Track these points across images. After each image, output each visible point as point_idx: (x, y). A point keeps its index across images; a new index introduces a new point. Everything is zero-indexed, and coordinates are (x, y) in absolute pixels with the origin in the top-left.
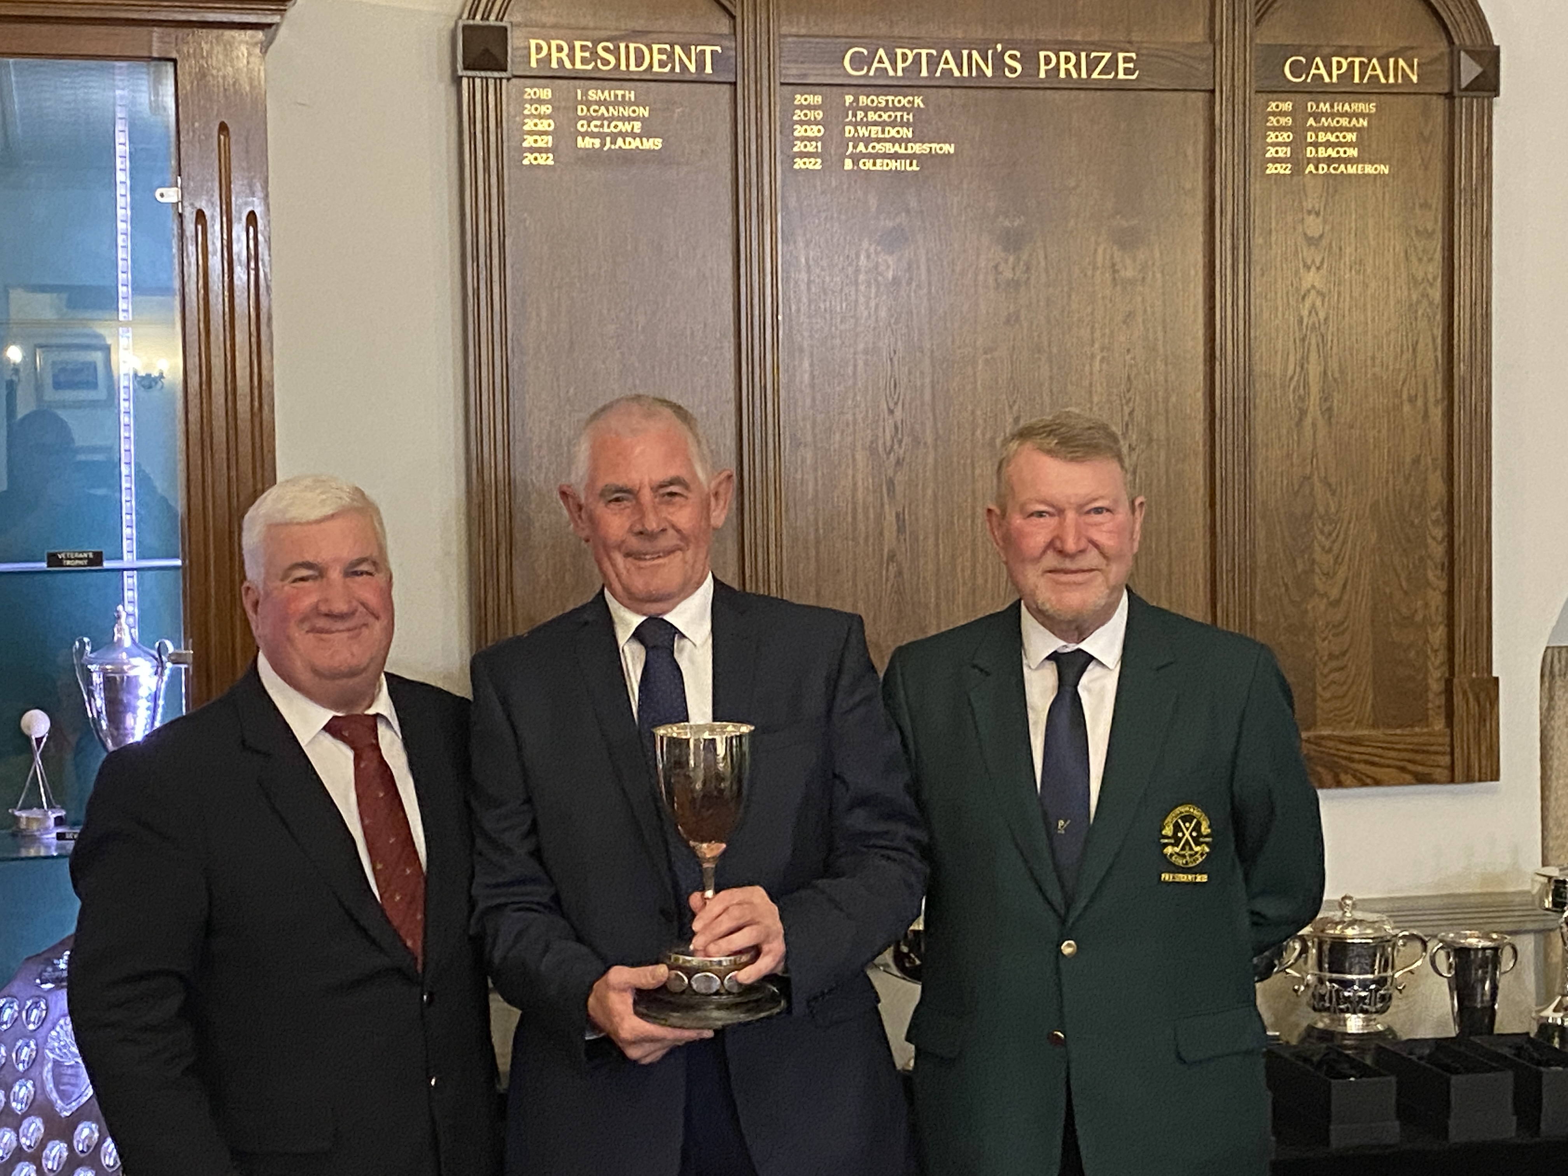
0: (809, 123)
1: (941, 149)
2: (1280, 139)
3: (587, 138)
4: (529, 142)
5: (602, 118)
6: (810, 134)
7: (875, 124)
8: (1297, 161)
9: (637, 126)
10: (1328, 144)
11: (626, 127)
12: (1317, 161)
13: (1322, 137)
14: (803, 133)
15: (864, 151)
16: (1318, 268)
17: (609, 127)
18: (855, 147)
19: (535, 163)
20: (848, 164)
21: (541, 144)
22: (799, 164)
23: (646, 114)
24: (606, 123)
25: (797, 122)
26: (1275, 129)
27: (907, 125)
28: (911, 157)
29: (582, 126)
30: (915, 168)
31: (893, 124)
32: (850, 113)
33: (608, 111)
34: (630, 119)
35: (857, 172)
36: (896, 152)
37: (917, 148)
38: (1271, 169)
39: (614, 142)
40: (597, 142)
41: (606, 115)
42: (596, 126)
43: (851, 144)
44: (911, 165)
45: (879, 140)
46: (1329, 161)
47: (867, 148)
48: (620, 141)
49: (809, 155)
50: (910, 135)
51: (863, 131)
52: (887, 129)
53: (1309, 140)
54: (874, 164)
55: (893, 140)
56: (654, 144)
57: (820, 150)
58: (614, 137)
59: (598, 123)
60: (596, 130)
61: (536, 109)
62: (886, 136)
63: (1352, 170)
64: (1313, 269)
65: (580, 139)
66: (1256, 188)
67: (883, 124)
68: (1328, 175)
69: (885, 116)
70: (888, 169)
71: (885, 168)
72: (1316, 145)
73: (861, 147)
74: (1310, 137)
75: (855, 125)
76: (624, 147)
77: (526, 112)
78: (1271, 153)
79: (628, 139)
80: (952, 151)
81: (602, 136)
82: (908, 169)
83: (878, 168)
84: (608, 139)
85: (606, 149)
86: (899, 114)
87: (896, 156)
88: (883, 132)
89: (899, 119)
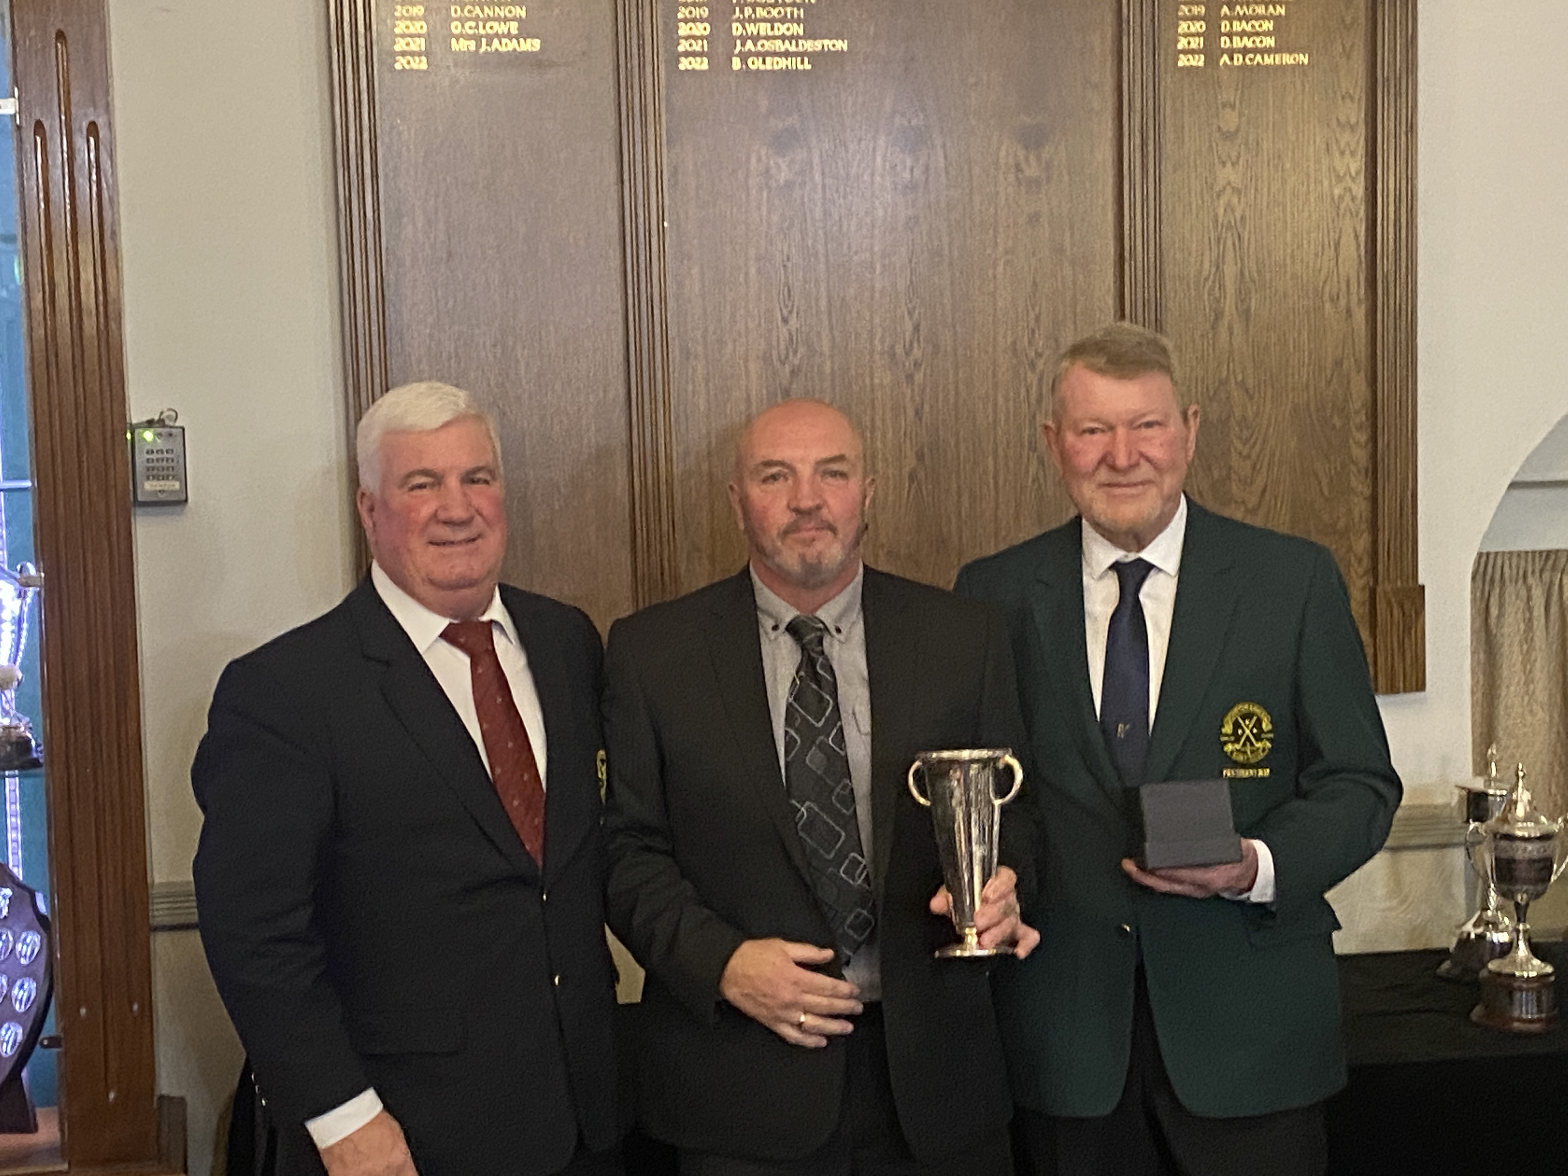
0: (694, 20)
1: (834, 46)
2: (1193, 30)
3: (461, 40)
4: (400, 45)
5: (477, 19)
6: (696, 32)
7: (764, 20)
8: (1211, 52)
9: (514, 27)
10: (1243, 34)
11: (502, 28)
12: (1231, 53)
13: (1237, 26)
14: (688, 32)
15: (753, 49)
16: (1233, 164)
17: (484, 27)
18: (743, 45)
19: (407, 67)
20: (736, 64)
21: (414, 47)
22: (684, 64)
23: (523, 15)
24: (481, 24)
25: (681, 21)
26: (1185, 19)
27: (798, 21)
28: (802, 55)
29: (456, 28)
30: (808, 67)
31: (783, 20)
32: (737, 9)
33: (483, 11)
34: (506, 20)
35: (747, 72)
36: (787, 51)
37: (809, 45)
38: (1183, 61)
39: (489, 44)
40: (472, 45)
41: (481, 16)
42: (471, 28)
43: (738, 42)
44: (802, 62)
45: (767, 38)
46: (1245, 51)
47: (755, 45)
48: (496, 42)
49: (694, 54)
50: (801, 33)
51: (751, 29)
52: (776, 25)
53: (1223, 30)
54: (764, 62)
55: (783, 38)
56: (533, 45)
57: (706, 49)
58: (490, 39)
59: (473, 24)
60: (471, 32)
61: (408, 11)
62: (777, 33)
63: (1268, 60)
64: (1229, 165)
65: (454, 41)
66: (1167, 81)
67: (772, 21)
68: (1244, 66)
69: (774, 12)
70: (779, 68)
71: (776, 67)
72: (1230, 35)
73: (749, 45)
74: (1225, 26)
75: (742, 22)
76: (500, 49)
77: (397, 14)
78: (1182, 44)
79: (504, 41)
80: (845, 48)
81: (477, 38)
82: (800, 67)
83: (768, 66)
84: (484, 41)
85: (482, 50)
86: (789, 9)
87: (786, 54)
88: (772, 29)
89: (789, 16)
